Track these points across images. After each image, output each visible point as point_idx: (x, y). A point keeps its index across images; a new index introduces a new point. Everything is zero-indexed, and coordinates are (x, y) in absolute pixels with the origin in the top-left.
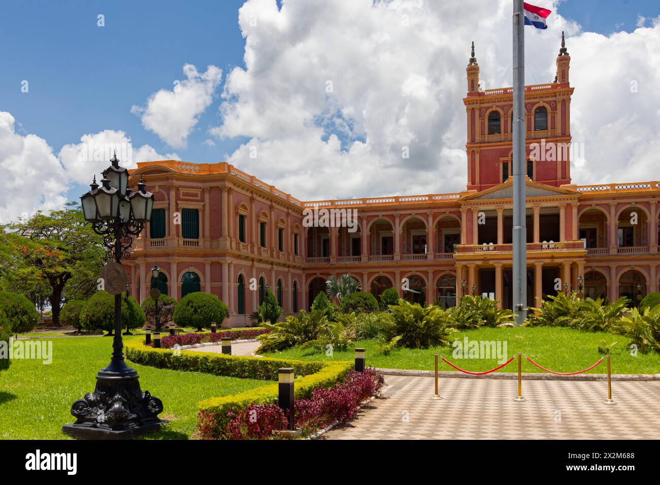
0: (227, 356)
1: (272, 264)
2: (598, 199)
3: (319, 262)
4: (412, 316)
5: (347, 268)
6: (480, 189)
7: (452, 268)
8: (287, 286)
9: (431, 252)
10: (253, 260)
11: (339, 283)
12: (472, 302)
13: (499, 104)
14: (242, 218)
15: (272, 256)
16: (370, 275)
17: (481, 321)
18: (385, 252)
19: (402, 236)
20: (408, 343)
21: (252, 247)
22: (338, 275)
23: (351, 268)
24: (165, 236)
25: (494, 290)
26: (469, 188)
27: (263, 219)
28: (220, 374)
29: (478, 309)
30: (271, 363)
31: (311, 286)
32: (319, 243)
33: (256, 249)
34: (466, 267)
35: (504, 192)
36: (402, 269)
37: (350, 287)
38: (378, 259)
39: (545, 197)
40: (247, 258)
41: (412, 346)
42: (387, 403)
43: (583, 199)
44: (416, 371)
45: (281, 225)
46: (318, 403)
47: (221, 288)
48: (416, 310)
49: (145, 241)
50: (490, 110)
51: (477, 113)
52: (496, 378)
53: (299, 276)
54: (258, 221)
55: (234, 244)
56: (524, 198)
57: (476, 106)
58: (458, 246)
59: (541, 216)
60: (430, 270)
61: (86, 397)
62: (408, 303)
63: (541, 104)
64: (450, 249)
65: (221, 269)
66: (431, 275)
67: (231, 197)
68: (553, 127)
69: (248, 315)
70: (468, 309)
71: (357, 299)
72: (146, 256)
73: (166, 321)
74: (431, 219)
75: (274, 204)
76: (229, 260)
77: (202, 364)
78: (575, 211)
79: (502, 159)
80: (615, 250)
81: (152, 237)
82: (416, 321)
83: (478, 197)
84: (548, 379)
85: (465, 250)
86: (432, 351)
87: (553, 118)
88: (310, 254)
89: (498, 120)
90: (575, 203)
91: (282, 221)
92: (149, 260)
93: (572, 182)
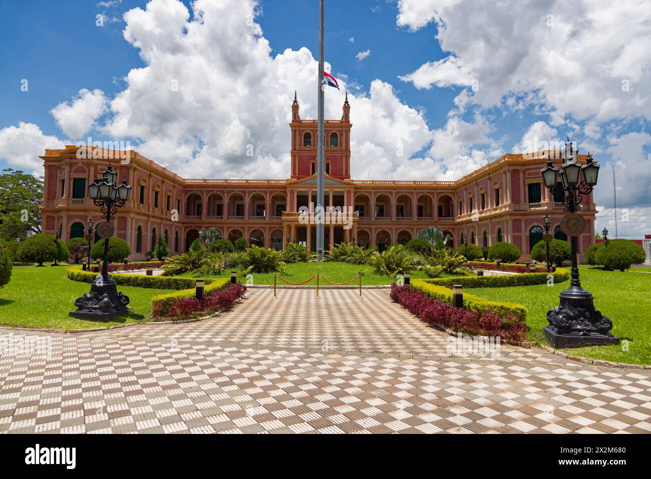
0: (150, 276)
1: (162, 219)
2: (365, 189)
3: (193, 219)
4: (260, 254)
5: (213, 223)
6: (298, 178)
7: (281, 226)
8: (171, 234)
9: (268, 215)
10: (149, 216)
11: (208, 233)
12: (293, 247)
13: (311, 129)
14: (142, 188)
15: (162, 214)
16: (228, 228)
17: (298, 259)
18: (238, 214)
19: (249, 204)
20: (257, 270)
21: (149, 207)
22: (207, 228)
23: (216, 224)
24: (84, 197)
25: (305, 240)
26: (292, 177)
27: (157, 189)
28: (146, 287)
29: (297, 251)
30: (180, 280)
31: (188, 234)
32: (195, 206)
33: (151, 209)
34: (290, 225)
35: (312, 181)
36: (250, 226)
37: (215, 236)
38: (234, 218)
39: (336, 186)
40: (144, 215)
41: (259, 272)
42: (248, 301)
43: (357, 188)
44: (263, 286)
45: (169, 194)
46: (216, 298)
47: (125, 234)
48: (262, 251)
49: (68, 200)
50: (305, 132)
51: (297, 133)
52: (306, 288)
53: (180, 228)
54: (153, 190)
55: (136, 205)
56: (323, 186)
57: (296, 128)
58: (284, 212)
59: (333, 196)
60: (267, 227)
61: (85, 295)
62: (257, 247)
63: (334, 131)
64: (279, 214)
65: (126, 221)
66: (267, 230)
67: (136, 173)
68: (341, 145)
69: (144, 253)
70: (291, 251)
71: (220, 244)
72: (68, 210)
73: (83, 257)
74: (268, 195)
75: (165, 179)
76: (132, 215)
77: (133, 281)
78: (352, 195)
79: (312, 161)
80: (374, 218)
81: (74, 197)
82: (262, 257)
83: (297, 183)
84: (333, 288)
85: (288, 215)
86: (271, 275)
87: (341, 140)
88: (188, 213)
89: (310, 137)
90: (353, 190)
91: (170, 191)
92: (71, 213)
93: (351, 178)
